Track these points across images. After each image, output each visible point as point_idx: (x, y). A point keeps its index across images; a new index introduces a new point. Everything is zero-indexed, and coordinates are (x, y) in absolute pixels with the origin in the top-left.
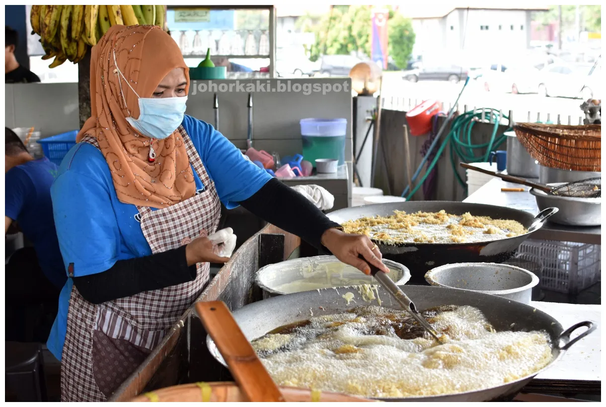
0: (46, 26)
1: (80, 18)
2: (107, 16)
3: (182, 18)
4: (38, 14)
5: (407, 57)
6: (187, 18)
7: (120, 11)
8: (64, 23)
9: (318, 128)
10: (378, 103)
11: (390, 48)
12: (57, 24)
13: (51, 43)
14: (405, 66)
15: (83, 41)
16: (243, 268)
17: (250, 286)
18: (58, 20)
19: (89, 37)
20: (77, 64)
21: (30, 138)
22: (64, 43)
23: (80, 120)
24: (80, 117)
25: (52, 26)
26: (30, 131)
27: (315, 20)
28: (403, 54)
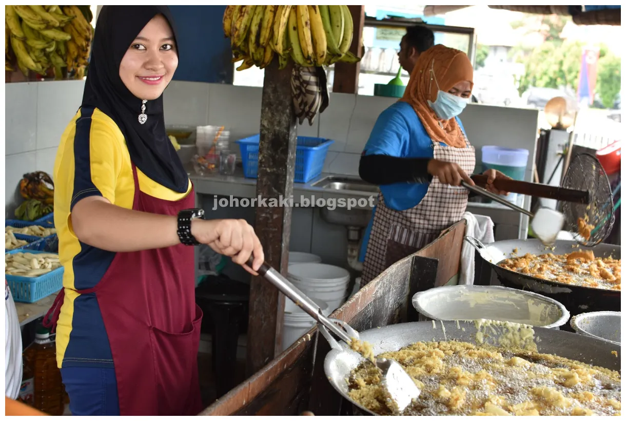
0: (237, 29)
1: (270, 25)
2: (296, 26)
3: (383, 35)
4: (230, 18)
5: (614, 96)
6: (388, 36)
7: (309, 22)
8: (254, 29)
9: (499, 156)
10: (570, 138)
11: (598, 86)
12: (247, 29)
13: (239, 47)
14: (612, 105)
15: (270, 47)
16: (389, 289)
17: (397, 307)
18: (248, 25)
19: (276, 44)
20: (263, 69)
21: (219, 136)
22: (252, 48)
23: (261, 124)
24: (261, 121)
25: (242, 31)
26: (220, 130)
27: (527, 52)
28: (610, 93)
